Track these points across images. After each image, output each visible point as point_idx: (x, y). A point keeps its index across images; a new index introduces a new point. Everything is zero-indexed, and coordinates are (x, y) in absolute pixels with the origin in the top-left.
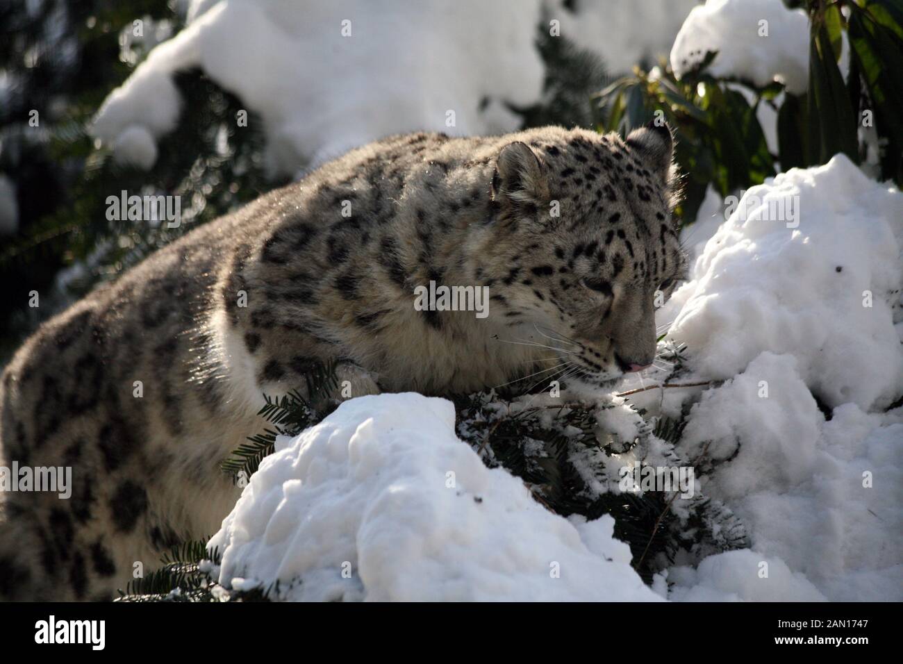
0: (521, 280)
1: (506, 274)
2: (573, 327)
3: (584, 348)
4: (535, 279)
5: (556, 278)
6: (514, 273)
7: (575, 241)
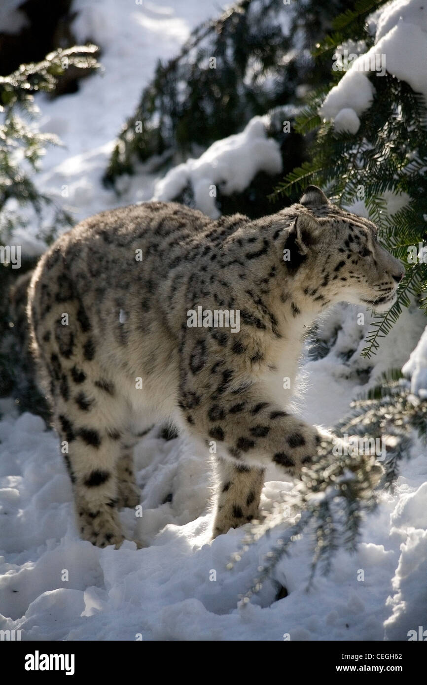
0: (332, 279)
1: (322, 281)
2: (367, 281)
3: (379, 285)
4: (338, 273)
5: (348, 263)
6: (326, 278)
7: (342, 241)
